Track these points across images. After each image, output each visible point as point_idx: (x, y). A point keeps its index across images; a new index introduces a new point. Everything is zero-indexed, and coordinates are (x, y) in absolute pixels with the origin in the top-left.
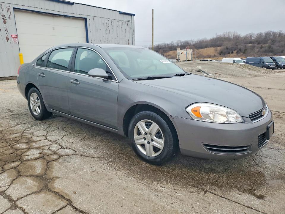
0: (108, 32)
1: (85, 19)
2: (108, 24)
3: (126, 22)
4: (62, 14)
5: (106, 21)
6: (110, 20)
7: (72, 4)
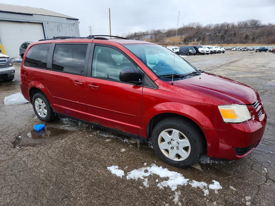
0: (59, 31)
1: (42, 24)
2: (58, 26)
3: (72, 25)
4: (26, 21)
5: (57, 24)
6: (60, 24)
7: (32, 15)
